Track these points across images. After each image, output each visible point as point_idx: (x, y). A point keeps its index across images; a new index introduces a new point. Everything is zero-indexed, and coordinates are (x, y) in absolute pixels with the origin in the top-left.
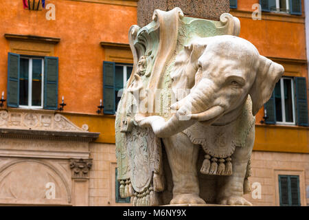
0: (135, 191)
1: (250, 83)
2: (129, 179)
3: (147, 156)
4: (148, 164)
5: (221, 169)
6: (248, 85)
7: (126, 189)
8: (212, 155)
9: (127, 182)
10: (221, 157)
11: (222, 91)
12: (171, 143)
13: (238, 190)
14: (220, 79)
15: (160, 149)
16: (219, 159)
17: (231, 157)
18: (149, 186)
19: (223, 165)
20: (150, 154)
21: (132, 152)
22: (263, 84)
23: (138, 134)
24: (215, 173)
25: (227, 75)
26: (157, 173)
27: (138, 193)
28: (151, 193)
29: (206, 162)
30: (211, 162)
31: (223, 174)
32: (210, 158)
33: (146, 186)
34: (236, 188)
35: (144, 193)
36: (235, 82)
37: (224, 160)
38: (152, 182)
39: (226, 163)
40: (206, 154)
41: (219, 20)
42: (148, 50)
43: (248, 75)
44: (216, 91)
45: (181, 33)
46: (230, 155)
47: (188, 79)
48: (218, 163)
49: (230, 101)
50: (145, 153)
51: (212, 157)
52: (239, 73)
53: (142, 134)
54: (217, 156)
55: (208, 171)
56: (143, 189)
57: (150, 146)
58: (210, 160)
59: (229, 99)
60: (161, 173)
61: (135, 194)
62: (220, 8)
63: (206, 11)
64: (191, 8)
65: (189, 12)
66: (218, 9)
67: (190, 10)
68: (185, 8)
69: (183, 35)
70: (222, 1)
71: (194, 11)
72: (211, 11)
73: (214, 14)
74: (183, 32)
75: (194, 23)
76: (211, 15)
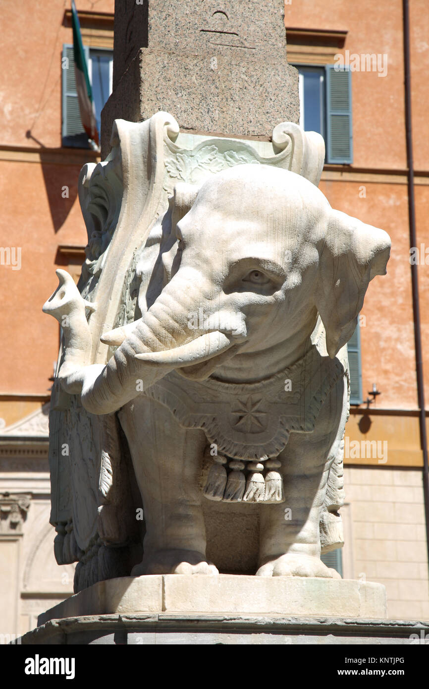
5: (252, 488)
8: (230, 456)
10: (252, 458)
16: (248, 463)
25: (236, 257)
30: (229, 471)
31: (259, 499)
32: (224, 461)
36: (257, 273)
39: (266, 472)
41: (271, 139)
42: (109, 217)
44: (210, 296)
45: (173, 172)
48: (248, 473)
51: (229, 461)
52: (267, 251)
54: (244, 459)
56: (87, 543)
58: (225, 466)
62: (275, 113)
63: (238, 120)
64: (200, 114)
65: (197, 124)
66: (269, 115)
67: (197, 118)
68: (185, 115)
69: (179, 177)
70: (280, 95)
71: (208, 121)
72: (252, 120)
73: (260, 126)
74: (178, 169)
75: (203, 147)
76: (251, 129)
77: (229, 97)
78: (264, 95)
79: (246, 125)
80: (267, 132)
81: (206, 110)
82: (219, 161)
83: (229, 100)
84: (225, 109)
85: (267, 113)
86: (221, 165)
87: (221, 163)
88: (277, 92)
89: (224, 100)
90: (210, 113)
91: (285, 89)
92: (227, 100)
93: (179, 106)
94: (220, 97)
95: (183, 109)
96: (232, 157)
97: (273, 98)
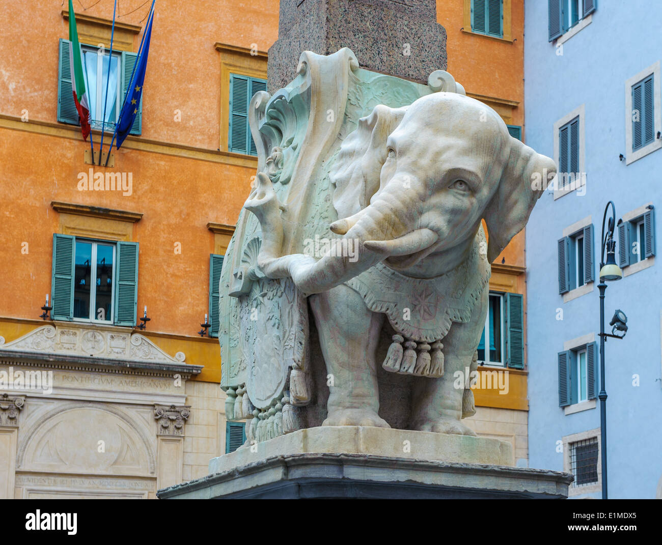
0: (254, 408)
1: (490, 188)
2: (242, 386)
3: (278, 337)
4: (281, 353)
5: (422, 363)
6: (485, 193)
7: (237, 405)
8: (408, 335)
9: (239, 391)
10: (423, 339)
11: (435, 200)
12: (326, 309)
13: (452, 408)
14: (431, 173)
15: (306, 321)
16: (419, 343)
17: (442, 341)
18: (282, 396)
19: (426, 356)
20: (285, 333)
21: (251, 333)
22: (514, 196)
23: (264, 296)
24: (411, 371)
25: (447, 166)
26: (299, 368)
27: (260, 410)
28: (286, 407)
29: (395, 347)
30: (405, 348)
31: (426, 373)
32: (402, 340)
33: (276, 396)
34: (449, 402)
35: (271, 410)
36: (462, 182)
37: (429, 347)
38: (287, 388)
39: (432, 352)
40: (396, 333)
41: (426, 83)
42: (287, 136)
43: (487, 170)
44: (423, 198)
45: (353, 100)
46: (440, 337)
47: (366, 181)
48: (418, 351)
49: (449, 222)
50: (276, 332)
51: (406, 340)
52: (471, 164)
53: (270, 294)
54: (417, 339)
55: (397, 366)
56: (268, 402)
57: (285, 317)
58: (402, 344)
59: (448, 217)
60: (306, 368)
61: (255, 412)
62: (429, 62)
63: (401, 64)
64: (373, 55)
65: (370, 63)
66: (424, 63)
67: (370, 58)
68: (361, 54)
69: (357, 105)
70: (433, 48)
71: (378, 62)
72: (412, 65)
73: (417, 72)
74: (357, 98)
75: (378, 82)
76: (411, 73)
77: (394, 44)
78: (421, 46)
79: (407, 69)
80: (423, 77)
81: (377, 52)
82: (389, 95)
83: (395, 46)
84: (391, 54)
85: (423, 61)
86: (390, 99)
87: (391, 97)
88: (430, 45)
89: (391, 46)
90: (380, 55)
91: (436, 43)
92: (393, 46)
93: (356, 46)
94: (387, 43)
95: (359, 49)
96: (398, 93)
97: (428, 50)
